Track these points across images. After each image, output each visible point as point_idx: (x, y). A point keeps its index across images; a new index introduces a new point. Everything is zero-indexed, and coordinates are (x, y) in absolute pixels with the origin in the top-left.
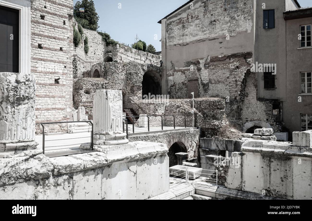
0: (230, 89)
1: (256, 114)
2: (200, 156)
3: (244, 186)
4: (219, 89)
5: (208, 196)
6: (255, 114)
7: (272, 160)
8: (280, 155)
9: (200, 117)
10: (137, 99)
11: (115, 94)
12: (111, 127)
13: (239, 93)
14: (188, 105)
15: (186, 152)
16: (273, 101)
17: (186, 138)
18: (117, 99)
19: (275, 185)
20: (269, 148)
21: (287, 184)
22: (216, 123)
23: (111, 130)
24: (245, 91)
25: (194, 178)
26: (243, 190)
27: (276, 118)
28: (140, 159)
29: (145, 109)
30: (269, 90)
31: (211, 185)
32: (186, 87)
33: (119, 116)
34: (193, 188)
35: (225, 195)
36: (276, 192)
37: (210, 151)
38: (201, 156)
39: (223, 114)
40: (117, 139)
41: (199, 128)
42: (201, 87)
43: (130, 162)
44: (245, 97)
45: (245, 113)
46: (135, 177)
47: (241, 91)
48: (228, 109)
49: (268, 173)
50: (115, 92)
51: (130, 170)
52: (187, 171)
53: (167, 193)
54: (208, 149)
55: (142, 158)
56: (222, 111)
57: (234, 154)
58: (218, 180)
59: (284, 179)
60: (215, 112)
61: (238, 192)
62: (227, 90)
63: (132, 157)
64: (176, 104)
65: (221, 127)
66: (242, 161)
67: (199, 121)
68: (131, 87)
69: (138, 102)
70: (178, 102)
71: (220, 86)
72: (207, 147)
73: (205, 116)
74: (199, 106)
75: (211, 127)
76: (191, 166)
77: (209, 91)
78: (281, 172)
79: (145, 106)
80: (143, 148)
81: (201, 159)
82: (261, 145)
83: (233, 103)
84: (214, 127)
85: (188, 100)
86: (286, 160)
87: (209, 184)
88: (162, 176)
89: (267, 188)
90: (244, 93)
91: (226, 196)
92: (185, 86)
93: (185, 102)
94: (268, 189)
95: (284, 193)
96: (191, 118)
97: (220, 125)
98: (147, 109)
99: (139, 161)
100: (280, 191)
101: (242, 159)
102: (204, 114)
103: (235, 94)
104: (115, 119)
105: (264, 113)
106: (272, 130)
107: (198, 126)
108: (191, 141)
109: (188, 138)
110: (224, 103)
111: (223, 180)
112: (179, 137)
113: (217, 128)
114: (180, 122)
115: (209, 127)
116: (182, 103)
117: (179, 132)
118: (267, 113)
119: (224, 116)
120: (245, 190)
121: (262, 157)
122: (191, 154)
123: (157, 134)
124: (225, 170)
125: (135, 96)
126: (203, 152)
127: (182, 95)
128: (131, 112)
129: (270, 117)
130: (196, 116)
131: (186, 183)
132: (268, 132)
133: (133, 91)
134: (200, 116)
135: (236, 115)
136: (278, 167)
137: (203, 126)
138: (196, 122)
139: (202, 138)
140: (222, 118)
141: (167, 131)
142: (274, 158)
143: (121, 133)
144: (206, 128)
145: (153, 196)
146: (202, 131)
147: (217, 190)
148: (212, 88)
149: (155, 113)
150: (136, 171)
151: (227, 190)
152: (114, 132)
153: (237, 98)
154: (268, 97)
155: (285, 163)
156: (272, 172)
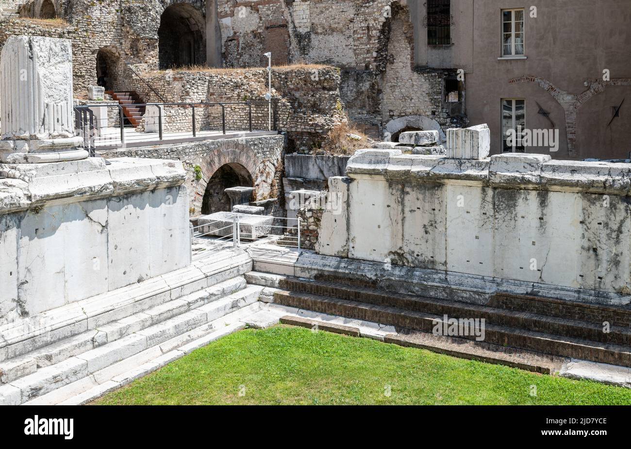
0: (355, 46)
1: (411, 100)
2: (284, 193)
3: (353, 247)
4: (333, 45)
5: (279, 274)
6: (409, 100)
7: (408, 189)
8: (422, 178)
9: (284, 108)
10: (145, 69)
11: (53, 46)
12: (43, 123)
13: (375, 54)
14: (259, 82)
15: (252, 187)
16: (446, 73)
17: (251, 154)
18: (57, 58)
19: (412, 242)
20: (402, 165)
21: (435, 238)
22: (320, 120)
23: (42, 130)
24: (386, 50)
25: (253, 238)
26: (350, 256)
27: (452, 109)
28: (115, 195)
29: (163, 93)
30: (439, 49)
31: (288, 250)
32: (261, 43)
33: (62, 98)
34: (247, 257)
35: (315, 269)
36: (415, 256)
37: (306, 183)
38: (286, 195)
39: (336, 101)
40: (58, 149)
41: (283, 133)
42: (294, 41)
43: (89, 200)
44: (386, 63)
45: (389, 99)
46: (104, 235)
47: (380, 50)
48: (352, 90)
49: (400, 217)
50: (53, 43)
51: (91, 219)
52: (237, 223)
53: (185, 270)
54: (300, 177)
55: (121, 192)
56: (333, 94)
57: (333, 181)
58: (302, 239)
59: (429, 229)
60: (317, 96)
61: (340, 262)
62: (350, 49)
63: (93, 189)
64: (233, 80)
65: (331, 129)
66: (348, 196)
67: (283, 116)
68: (133, 42)
69: (148, 75)
70: (237, 74)
71: (334, 40)
72: (299, 175)
73: (296, 105)
74: (282, 83)
75: (308, 129)
76: (251, 213)
77: (310, 50)
78: (424, 215)
79: (164, 86)
80: (122, 169)
81: (287, 201)
82: (386, 159)
83: (362, 77)
84: (315, 130)
85: (260, 70)
86: (433, 188)
87: (283, 249)
88: (172, 232)
89: (396, 250)
90: (386, 54)
91: (316, 272)
92: (259, 40)
93: (253, 75)
94: (399, 251)
95: (430, 258)
96: (266, 110)
97: (328, 125)
98: (169, 92)
99: (114, 199)
100: (421, 255)
101: (348, 190)
102: (293, 100)
103: (366, 58)
104: (52, 104)
105: (427, 99)
106: (434, 134)
107: (280, 127)
108: (263, 162)
109: (255, 155)
110: (337, 77)
111: (312, 238)
112: (234, 153)
113: (321, 131)
114: (240, 120)
115: (305, 130)
116: (246, 77)
117: (234, 141)
118: (432, 99)
119: (338, 105)
120: (355, 257)
121: (388, 185)
122: (263, 191)
123: (180, 146)
124: (316, 216)
125: (141, 63)
126: (291, 185)
127: (252, 61)
128: (132, 99)
129: (439, 106)
130: (276, 105)
131: (234, 249)
132: (428, 138)
133: (137, 50)
134: (284, 105)
135: (370, 104)
136: (419, 204)
137: (292, 127)
138: (275, 119)
139: (289, 155)
140: (333, 109)
141: (205, 139)
142: (411, 184)
143: (67, 137)
144: (297, 133)
145: (150, 278)
146: (289, 140)
147: (298, 259)
148: (317, 43)
149: (183, 100)
150: (107, 221)
151: (318, 259)
152: (50, 134)
153: (371, 67)
154: (435, 64)
155: (432, 195)
156: (407, 214)
